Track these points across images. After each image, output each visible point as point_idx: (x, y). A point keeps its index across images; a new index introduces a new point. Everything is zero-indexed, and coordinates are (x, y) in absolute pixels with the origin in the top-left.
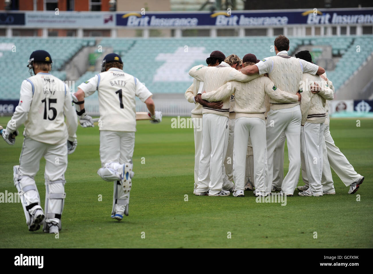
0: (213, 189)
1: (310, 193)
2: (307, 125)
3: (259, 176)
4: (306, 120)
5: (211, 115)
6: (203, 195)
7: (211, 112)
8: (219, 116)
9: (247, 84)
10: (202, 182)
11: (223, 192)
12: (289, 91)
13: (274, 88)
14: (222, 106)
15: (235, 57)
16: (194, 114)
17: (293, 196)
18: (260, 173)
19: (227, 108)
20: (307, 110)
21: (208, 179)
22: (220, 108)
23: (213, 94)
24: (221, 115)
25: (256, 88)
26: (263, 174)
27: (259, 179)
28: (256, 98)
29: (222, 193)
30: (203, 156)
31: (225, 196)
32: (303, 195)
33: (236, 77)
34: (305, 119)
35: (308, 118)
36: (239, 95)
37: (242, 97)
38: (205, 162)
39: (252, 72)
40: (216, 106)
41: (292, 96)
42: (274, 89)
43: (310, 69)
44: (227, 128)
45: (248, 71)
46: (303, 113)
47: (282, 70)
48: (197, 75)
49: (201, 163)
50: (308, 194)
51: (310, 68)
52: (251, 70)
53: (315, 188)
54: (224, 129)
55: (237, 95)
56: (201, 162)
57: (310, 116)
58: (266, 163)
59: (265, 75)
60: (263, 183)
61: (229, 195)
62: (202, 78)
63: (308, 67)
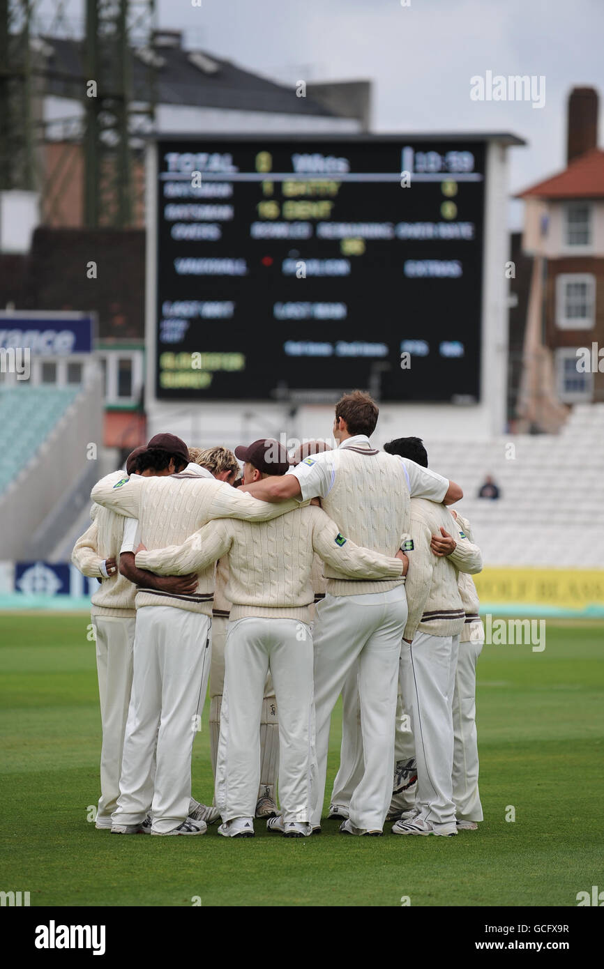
0: (164, 816)
1: (425, 827)
2: (418, 642)
3: (296, 779)
4: (419, 626)
5: (166, 610)
6: (133, 833)
7: (164, 603)
8: (188, 613)
9: (265, 527)
10: (133, 796)
11: (189, 823)
12: (378, 546)
13: (339, 539)
14: (196, 585)
15: (226, 452)
16: (103, 607)
17: (382, 834)
18: (299, 771)
19: (209, 593)
20: (425, 600)
21: (148, 788)
22: (191, 592)
23: (173, 554)
24: (193, 611)
25: (289, 538)
26: (305, 775)
27: (295, 789)
28: (290, 568)
29: (187, 827)
30: (138, 724)
31: (197, 835)
32: (406, 833)
33: (235, 509)
34: (416, 622)
35: (422, 621)
36: (244, 557)
37: (251, 564)
38: (144, 740)
39: (286, 494)
40: (181, 585)
41: (387, 561)
42: (338, 544)
43: (428, 484)
44: (207, 646)
45: (274, 492)
46: (414, 608)
47: (358, 488)
48: (115, 501)
49: (129, 744)
50: (421, 830)
51: (428, 482)
52: (283, 490)
53: (440, 813)
54: (200, 650)
55: (238, 556)
56: (130, 741)
57: (430, 616)
58: (313, 743)
59: (314, 503)
60: (306, 798)
61: (206, 833)
62: (132, 510)
63: (424, 481)
